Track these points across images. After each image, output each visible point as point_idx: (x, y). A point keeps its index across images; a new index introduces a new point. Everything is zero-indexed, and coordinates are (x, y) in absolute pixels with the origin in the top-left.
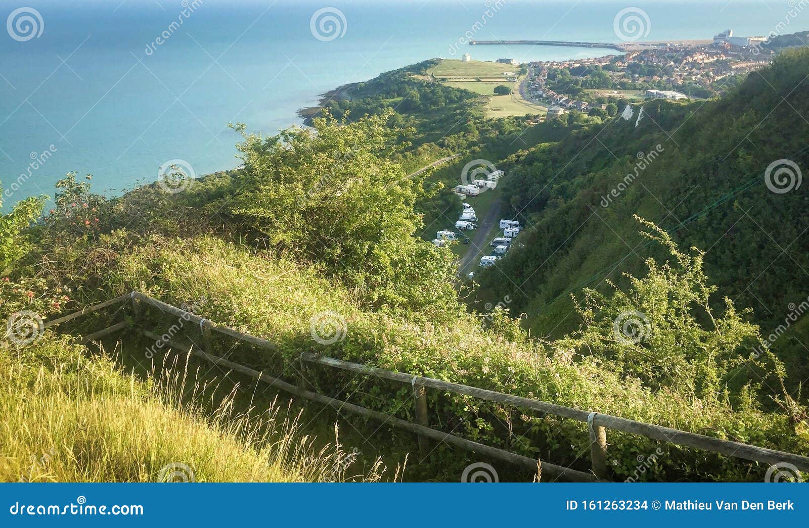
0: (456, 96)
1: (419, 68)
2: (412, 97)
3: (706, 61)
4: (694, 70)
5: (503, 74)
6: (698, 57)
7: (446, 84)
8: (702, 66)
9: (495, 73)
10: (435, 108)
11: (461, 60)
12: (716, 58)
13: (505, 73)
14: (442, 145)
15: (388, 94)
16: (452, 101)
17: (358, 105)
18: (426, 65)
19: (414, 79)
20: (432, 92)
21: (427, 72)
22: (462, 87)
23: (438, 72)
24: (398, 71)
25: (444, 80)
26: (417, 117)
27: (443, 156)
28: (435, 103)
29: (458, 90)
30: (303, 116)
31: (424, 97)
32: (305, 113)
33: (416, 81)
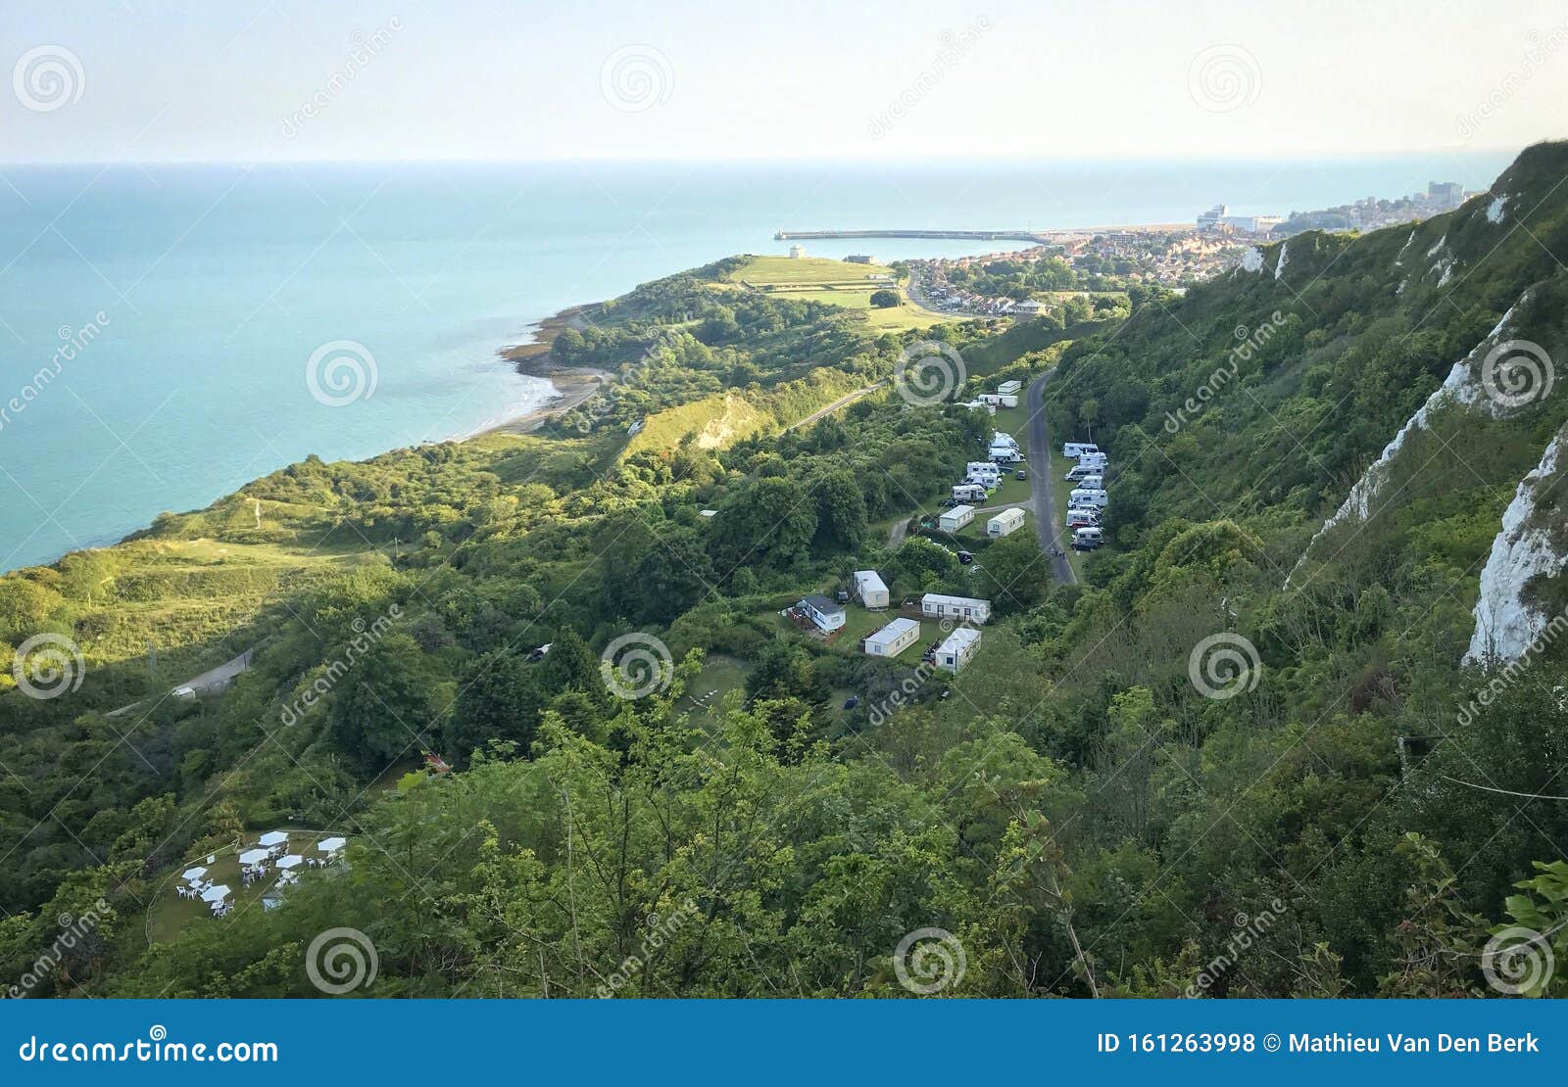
0: (801, 312)
1: (713, 272)
2: (722, 317)
3: (1205, 250)
4: (1190, 264)
5: (868, 277)
6: (1191, 245)
7: (775, 296)
8: (1201, 258)
9: (852, 277)
10: (769, 333)
11: (788, 255)
12: (1220, 247)
13: (872, 276)
14: (849, 370)
15: (671, 315)
16: (795, 322)
17: (619, 336)
18: (728, 265)
19: (714, 289)
20: (756, 307)
21: (732, 277)
22: (810, 298)
23: (755, 278)
24: (675, 278)
25: (768, 288)
26: (738, 351)
27: (855, 387)
28: (768, 326)
29: (803, 302)
30: (511, 360)
31: (742, 317)
32: (515, 356)
33: (716, 292)
